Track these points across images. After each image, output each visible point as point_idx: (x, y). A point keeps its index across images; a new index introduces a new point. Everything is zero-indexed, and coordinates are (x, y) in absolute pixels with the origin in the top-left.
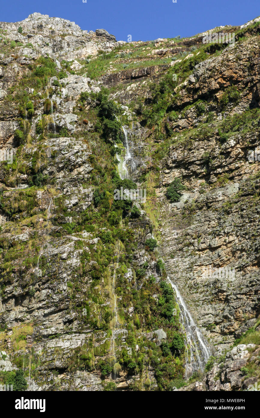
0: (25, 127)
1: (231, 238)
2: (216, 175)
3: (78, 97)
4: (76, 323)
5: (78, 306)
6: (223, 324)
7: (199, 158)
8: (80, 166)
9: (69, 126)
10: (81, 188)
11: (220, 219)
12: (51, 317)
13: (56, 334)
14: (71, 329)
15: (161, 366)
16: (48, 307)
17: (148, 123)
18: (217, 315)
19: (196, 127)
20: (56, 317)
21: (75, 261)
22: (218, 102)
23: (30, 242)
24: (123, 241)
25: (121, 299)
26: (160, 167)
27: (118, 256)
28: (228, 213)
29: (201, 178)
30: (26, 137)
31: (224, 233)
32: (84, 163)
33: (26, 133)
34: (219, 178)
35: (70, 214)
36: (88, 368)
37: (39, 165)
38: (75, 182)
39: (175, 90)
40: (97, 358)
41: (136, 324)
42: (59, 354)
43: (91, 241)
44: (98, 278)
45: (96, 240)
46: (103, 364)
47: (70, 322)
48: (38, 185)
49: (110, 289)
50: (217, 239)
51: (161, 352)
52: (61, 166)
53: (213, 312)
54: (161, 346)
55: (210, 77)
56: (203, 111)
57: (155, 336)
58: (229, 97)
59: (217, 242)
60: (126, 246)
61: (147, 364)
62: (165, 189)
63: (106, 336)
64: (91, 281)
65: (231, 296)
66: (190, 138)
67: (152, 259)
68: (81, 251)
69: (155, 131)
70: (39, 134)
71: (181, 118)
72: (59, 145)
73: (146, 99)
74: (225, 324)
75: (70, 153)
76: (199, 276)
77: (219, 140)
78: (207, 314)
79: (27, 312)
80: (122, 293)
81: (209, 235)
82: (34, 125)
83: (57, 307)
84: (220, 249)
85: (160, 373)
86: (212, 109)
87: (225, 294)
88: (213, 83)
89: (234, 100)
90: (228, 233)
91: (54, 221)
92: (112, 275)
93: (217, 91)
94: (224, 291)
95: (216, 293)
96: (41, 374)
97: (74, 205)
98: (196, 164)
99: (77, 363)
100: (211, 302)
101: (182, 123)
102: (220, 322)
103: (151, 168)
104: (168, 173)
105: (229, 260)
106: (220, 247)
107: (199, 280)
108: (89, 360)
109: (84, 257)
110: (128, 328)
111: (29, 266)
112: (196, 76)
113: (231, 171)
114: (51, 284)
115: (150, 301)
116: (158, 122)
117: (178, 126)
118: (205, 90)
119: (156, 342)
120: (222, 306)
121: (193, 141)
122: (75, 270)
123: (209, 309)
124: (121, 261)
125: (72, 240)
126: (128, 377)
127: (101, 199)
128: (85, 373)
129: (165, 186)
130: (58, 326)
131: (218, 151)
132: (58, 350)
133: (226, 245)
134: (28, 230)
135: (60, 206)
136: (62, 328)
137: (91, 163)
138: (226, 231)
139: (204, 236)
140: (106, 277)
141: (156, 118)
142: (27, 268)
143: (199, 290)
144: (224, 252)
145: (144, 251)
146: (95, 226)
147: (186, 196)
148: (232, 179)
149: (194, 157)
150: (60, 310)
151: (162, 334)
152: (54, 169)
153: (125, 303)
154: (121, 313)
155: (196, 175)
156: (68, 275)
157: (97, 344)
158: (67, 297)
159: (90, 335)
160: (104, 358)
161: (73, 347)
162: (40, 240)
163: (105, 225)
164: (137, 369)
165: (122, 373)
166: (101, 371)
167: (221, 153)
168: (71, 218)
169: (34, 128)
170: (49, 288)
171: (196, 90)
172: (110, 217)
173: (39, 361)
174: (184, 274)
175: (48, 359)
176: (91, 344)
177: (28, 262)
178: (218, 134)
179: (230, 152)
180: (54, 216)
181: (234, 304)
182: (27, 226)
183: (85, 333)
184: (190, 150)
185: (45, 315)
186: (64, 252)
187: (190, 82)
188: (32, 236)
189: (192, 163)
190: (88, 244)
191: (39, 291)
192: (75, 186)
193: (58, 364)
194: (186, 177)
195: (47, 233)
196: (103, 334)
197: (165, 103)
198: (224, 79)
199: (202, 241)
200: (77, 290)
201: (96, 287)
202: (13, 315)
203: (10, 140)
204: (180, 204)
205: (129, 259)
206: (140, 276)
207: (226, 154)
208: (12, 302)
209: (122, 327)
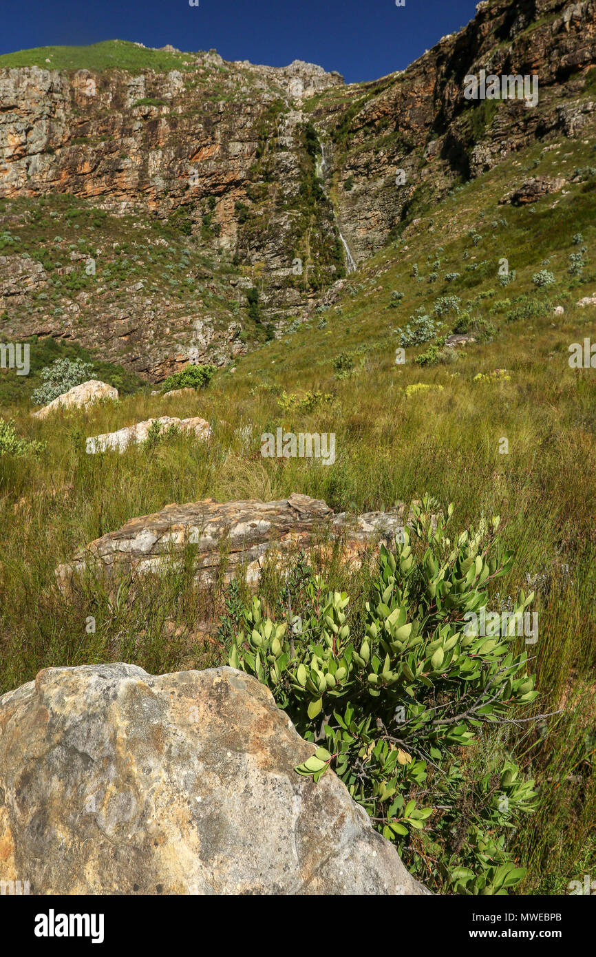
0: (263, 145)
1: (377, 213)
2: (372, 174)
3: (294, 126)
4: (287, 262)
7: (363, 163)
8: (293, 170)
9: (288, 145)
10: (293, 183)
11: (372, 201)
12: (274, 258)
13: (276, 268)
14: (284, 265)
16: (273, 253)
17: (337, 141)
19: (363, 143)
20: (277, 258)
21: (287, 227)
22: (376, 128)
23: (264, 216)
24: (315, 215)
25: (312, 248)
26: (341, 169)
27: (312, 224)
28: (377, 197)
29: (364, 176)
30: (263, 152)
32: (295, 168)
33: (263, 149)
34: (373, 176)
35: (286, 199)
36: (293, 287)
37: (270, 169)
38: (289, 180)
39: (353, 119)
40: (298, 281)
41: (320, 262)
42: (278, 279)
43: (297, 215)
44: (300, 237)
45: (300, 214)
46: (301, 284)
47: (284, 261)
48: (269, 182)
49: (307, 243)
50: (370, 213)
52: (282, 170)
53: (364, 255)
54: (333, 275)
55: (372, 111)
56: (368, 133)
57: (330, 269)
58: (382, 124)
59: (369, 215)
60: (317, 218)
61: (324, 284)
62: (344, 183)
64: (296, 238)
65: (374, 246)
66: (359, 151)
67: (332, 225)
68: (291, 221)
69: (341, 146)
70: (270, 150)
71: (356, 138)
72: (281, 157)
73: (337, 126)
75: (288, 162)
76: (358, 235)
77: (375, 152)
78: (361, 256)
79: (262, 256)
80: (313, 245)
81: (366, 210)
82: (267, 144)
83: (277, 253)
84: (371, 219)
86: (373, 132)
88: (374, 115)
89: (386, 126)
91: (277, 203)
92: (308, 234)
93: (376, 120)
94: (371, 244)
95: (367, 245)
97: (288, 194)
98: (361, 167)
99: (287, 284)
101: (356, 141)
103: (336, 170)
104: (346, 173)
105: (375, 226)
106: (371, 217)
107: (358, 237)
108: (294, 282)
109: (292, 224)
110: (315, 265)
111: (263, 229)
112: (365, 111)
113: (380, 171)
114: (274, 240)
115: (329, 249)
116: (343, 140)
117: (353, 143)
118: (369, 120)
119: (330, 272)
121: (361, 152)
122: (287, 232)
124: (313, 226)
125: (287, 215)
126: (314, 292)
127: (304, 189)
128: (292, 289)
129: (344, 180)
130: (278, 263)
131: (374, 159)
132: (277, 277)
133: (374, 217)
134: (263, 208)
135: (280, 194)
136: (280, 264)
137: (300, 167)
138: (375, 208)
139: (363, 211)
140: (304, 236)
141: (342, 137)
142: (262, 231)
143: (358, 243)
144: (373, 221)
145: (327, 221)
146: (300, 206)
147: (355, 186)
148: (381, 176)
149: (361, 162)
150: (279, 255)
151: (334, 268)
152: (278, 172)
153: (315, 251)
154: (312, 256)
155: (361, 174)
156: (284, 235)
158: (283, 247)
160: (301, 281)
161: (285, 275)
162: (269, 215)
163: (306, 205)
164: (319, 287)
165: (310, 290)
166: (300, 289)
167: (376, 161)
168: (286, 202)
169: (268, 146)
170: (273, 242)
171: (364, 120)
172: (309, 200)
173: (267, 283)
174: (350, 234)
175: (272, 282)
177: (262, 227)
178: (374, 148)
179: (380, 160)
180: (277, 200)
182: (263, 206)
184: (359, 158)
185: (271, 258)
186: (282, 222)
187: (361, 115)
188: (265, 212)
189: (359, 166)
190: (296, 217)
191: (268, 244)
192: (290, 182)
193: (277, 284)
194: (356, 175)
195: (273, 211)
197: (347, 128)
198: (380, 112)
199: (361, 214)
200: (288, 243)
201: (299, 242)
202: (255, 257)
203: (254, 154)
204: (351, 192)
205: (318, 226)
206: (324, 235)
207: (378, 161)
208: (255, 249)
209: (312, 264)
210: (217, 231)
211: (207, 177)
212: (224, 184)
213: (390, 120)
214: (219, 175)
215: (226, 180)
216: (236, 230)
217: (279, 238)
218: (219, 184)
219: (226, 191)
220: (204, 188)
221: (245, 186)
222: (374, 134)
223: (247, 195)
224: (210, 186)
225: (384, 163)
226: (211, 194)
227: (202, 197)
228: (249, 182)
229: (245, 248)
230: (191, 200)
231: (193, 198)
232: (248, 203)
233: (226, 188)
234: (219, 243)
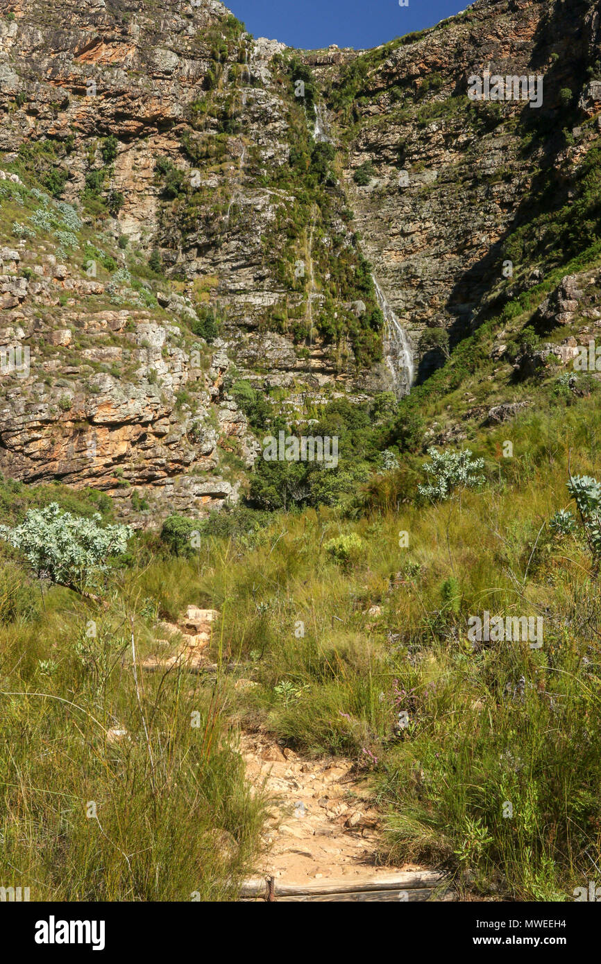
0: (217, 69)
1: (428, 225)
2: (411, 161)
3: (270, 58)
4: (268, 280)
5: (272, 263)
6: (414, 311)
7: (394, 143)
8: (276, 121)
9: (264, 80)
10: (277, 143)
11: (415, 204)
12: (240, 271)
13: (245, 290)
14: (263, 286)
15: (361, 338)
16: (237, 260)
17: (335, 107)
18: (408, 301)
19: (388, 114)
20: (245, 271)
21: (270, 215)
22: (416, 89)
23: (220, 189)
24: (320, 205)
25: (318, 263)
26: (349, 148)
27: (315, 220)
28: (426, 199)
29: (391, 165)
30: (217, 82)
31: (420, 218)
32: (280, 118)
33: (217, 77)
34: (413, 165)
35: (265, 167)
36: (280, 330)
37: (233, 109)
38: (271, 135)
39: (368, 74)
40: (292, 320)
41: (332, 292)
42: (249, 310)
43: (287, 199)
44: (293, 237)
45: (292, 198)
46: (298, 327)
47: (262, 278)
48: (230, 133)
49: (307, 251)
50: (411, 224)
51: (360, 325)
52: (256, 115)
53: (404, 298)
54: (360, 318)
55: (411, 61)
56: (398, 98)
57: (354, 307)
58: (430, 84)
59: (411, 227)
60: (322, 211)
61: (345, 334)
62: (353, 172)
63: (302, 298)
64: (286, 240)
65: (427, 282)
66: (385, 121)
67: (349, 230)
68: (277, 206)
69: (342, 115)
70: (231, 81)
71: (373, 104)
72: (255, 94)
73: (334, 83)
74: (418, 311)
75: (267, 105)
76: (388, 261)
77: (418, 126)
78: (397, 299)
79: (211, 264)
80: (319, 257)
81: (402, 220)
82: (226, 71)
83: (248, 260)
84: (414, 235)
85: (359, 345)
86: (409, 95)
87: (419, 279)
88: (414, 67)
89: (436, 88)
90: (425, 219)
91: (248, 171)
92: (309, 237)
93: (416, 76)
94: (418, 277)
95: (407, 279)
96: (227, 329)
97: (270, 158)
98: (390, 149)
99: (268, 322)
100: (401, 287)
101: (373, 109)
102: (410, 309)
103: (340, 149)
104: (358, 156)
105: (423, 247)
106: (414, 233)
107: (388, 265)
108: (282, 321)
109: (279, 212)
110: (324, 293)
111: (218, 213)
112: (395, 61)
113: (429, 158)
114: (242, 235)
115: (347, 271)
116: (346, 107)
117: (368, 112)
118: (404, 75)
119: (355, 313)
120: (414, 292)
121: (388, 124)
122: (270, 225)
123: (399, 294)
124: (317, 225)
125: (267, 194)
126: (324, 345)
127: (298, 158)
128: (276, 336)
129: (354, 168)
130: (247, 281)
131: (415, 137)
132: (248, 306)
133: (421, 232)
134: (216, 177)
135: (254, 156)
136: (251, 284)
137: (288, 120)
138: (423, 216)
139: (396, 221)
140: (301, 238)
141: (344, 102)
142: (216, 215)
143: (388, 275)
144: (418, 239)
145: (340, 220)
146: (291, 185)
147: (374, 181)
148: (429, 166)
149: (389, 140)
150: (251, 265)
151: (361, 306)
152: (248, 118)
153: (322, 268)
154: (317, 277)
155: (387, 160)
156: (262, 229)
157: (291, 306)
158: (260, 251)
159: (284, 295)
160: (299, 321)
161: (265, 304)
162: (230, 189)
163: (301, 186)
164: (335, 338)
165: (318, 340)
166: (294, 336)
167: (420, 139)
168: (265, 171)
169: (227, 75)
170: (239, 240)
171: (392, 75)
172: (306, 179)
173: (225, 316)
174: (372, 257)
175: (236, 314)
176: (284, 305)
177: (216, 209)
178: (416, 120)
179: (430, 138)
180: (248, 165)
181: (431, 290)
182: (216, 173)
183: (278, 293)
184: (385, 133)
185: (233, 269)
186: (258, 204)
187: (387, 66)
188: (221, 184)
189: (385, 147)
190: (284, 201)
191: (227, 242)
192: (271, 138)
193: (248, 320)
194: (377, 162)
195: (238, 182)
196: (298, 296)
197: (355, 88)
198: (426, 64)
199: (393, 225)
200: (271, 245)
201: (292, 247)
202: (194, 266)
203: (200, 82)
204: (369, 188)
205: (325, 224)
206: (337, 245)
207: (426, 139)
208: (195, 251)
209: (319, 292)
210: (115, 203)
211: (107, 96)
212: (138, 119)
213: (445, 77)
214: (133, 98)
215: (145, 112)
216: (154, 210)
217: (254, 232)
218: (129, 117)
219: (141, 134)
220: (98, 117)
221: (178, 134)
222: (409, 100)
223: (182, 150)
224: (111, 116)
225: (438, 145)
226: (109, 133)
227: (91, 134)
228: (187, 128)
229: (174, 247)
230: (68, 132)
231: (73, 128)
232: (183, 164)
233: (140, 129)
234: (119, 229)
